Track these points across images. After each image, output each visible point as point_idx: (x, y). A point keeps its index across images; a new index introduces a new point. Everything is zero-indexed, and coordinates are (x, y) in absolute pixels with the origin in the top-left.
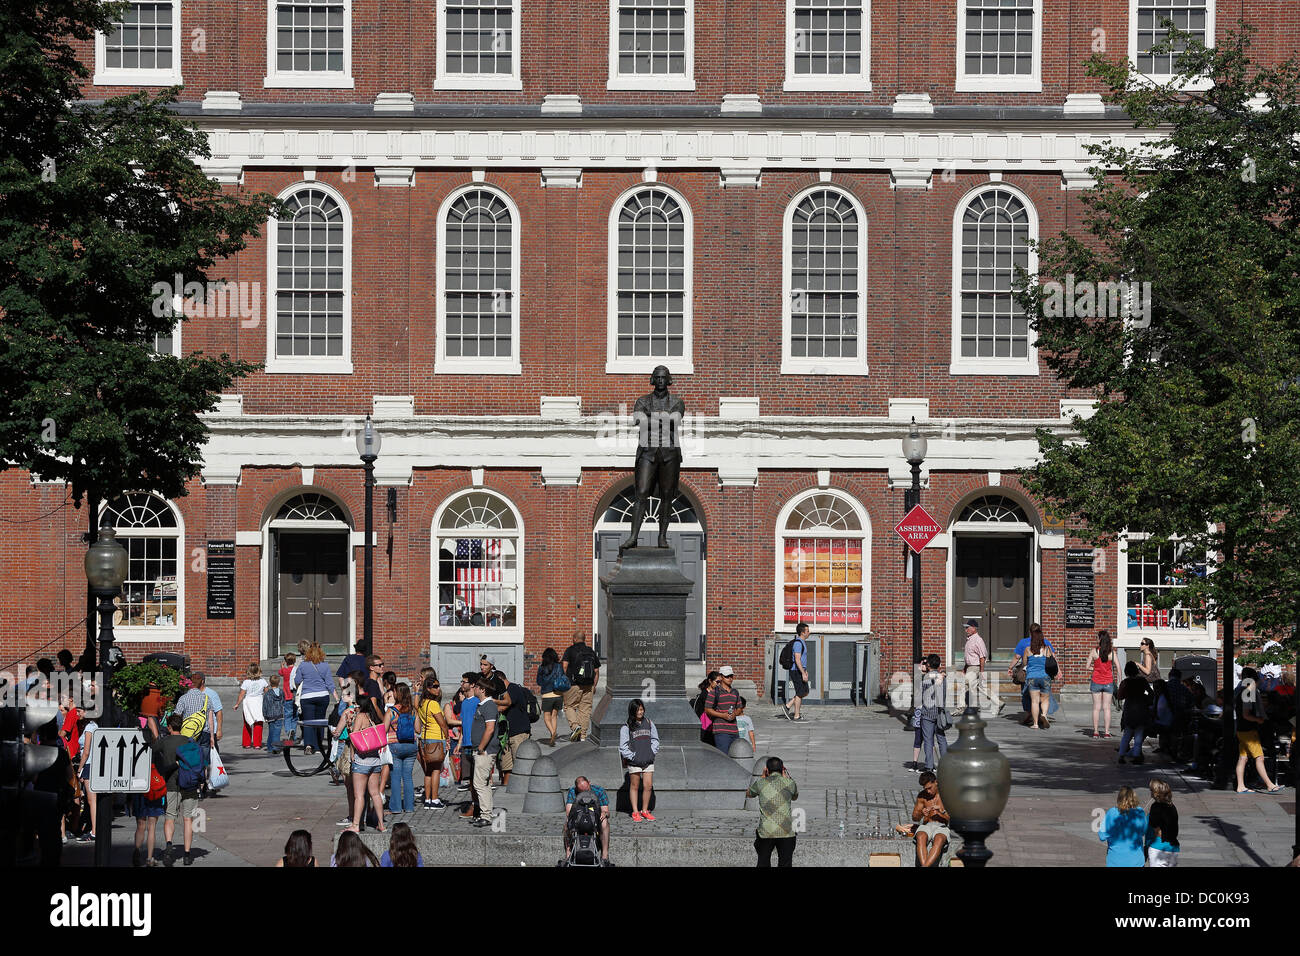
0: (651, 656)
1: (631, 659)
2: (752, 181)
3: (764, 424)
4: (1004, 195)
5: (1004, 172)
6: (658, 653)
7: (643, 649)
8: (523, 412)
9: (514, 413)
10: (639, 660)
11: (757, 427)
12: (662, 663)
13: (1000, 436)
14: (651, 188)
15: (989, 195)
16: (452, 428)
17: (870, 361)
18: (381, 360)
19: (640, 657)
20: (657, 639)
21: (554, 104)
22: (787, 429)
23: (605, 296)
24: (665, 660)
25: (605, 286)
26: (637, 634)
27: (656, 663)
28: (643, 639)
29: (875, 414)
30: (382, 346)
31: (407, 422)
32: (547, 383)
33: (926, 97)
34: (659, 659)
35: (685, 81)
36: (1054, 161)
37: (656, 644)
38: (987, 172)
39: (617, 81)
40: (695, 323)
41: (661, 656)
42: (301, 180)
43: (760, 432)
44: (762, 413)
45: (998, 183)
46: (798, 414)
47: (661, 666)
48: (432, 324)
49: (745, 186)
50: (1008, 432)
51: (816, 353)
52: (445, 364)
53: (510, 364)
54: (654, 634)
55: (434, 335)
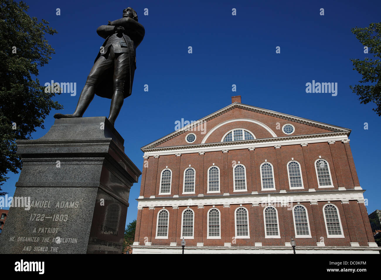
1: (21, 239)
2: (258, 205)
3: (263, 247)
4: (300, 207)
5: (300, 202)
6: (55, 230)
7: (40, 224)
8: (221, 246)
9: (220, 246)
10: (29, 239)
11: (262, 248)
13: (307, 249)
14: (241, 207)
15: (298, 207)
16: (209, 248)
17: (281, 236)
18: (198, 237)
19: (32, 235)
20: (59, 211)
21: (225, 194)
22: (267, 248)
23: (234, 225)
25: (234, 224)
28: (42, 211)
29: (283, 245)
30: (198, 234)
31: (202, 247)
32: (225, 241)
35: (246, 190)
36: (308, 200)
37: (57, 218)
38: (297, 202)
39: (235, 191)
40: (250, 230)
41: (58, 235)
42: (187, 208)
43: (262, 249)
44: (262, 245)
45: (299, 204)
46: (269, 246)
48: (207, 231)
49: (257, 206)
50: (308, 249)
51: (271, 235)
52: (209, 237)
53: (219, 237)
54: (58, 205)
55: (207, 233)
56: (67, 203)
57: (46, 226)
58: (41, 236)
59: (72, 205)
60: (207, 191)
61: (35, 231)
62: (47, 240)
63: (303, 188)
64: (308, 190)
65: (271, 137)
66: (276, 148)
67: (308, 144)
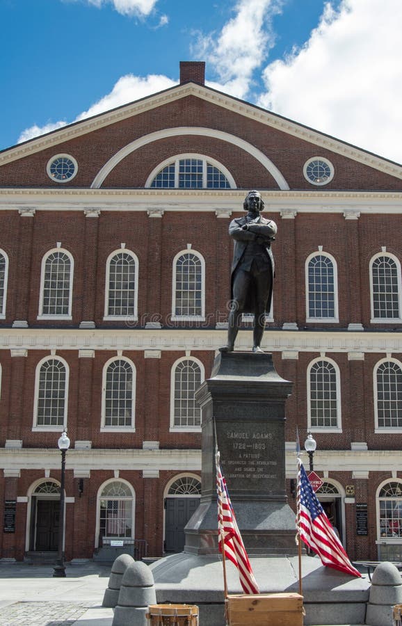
0: (251, 459)
1: (230, 462)
4: (326, 363)
5: (326, 353)
6: (257, 456)
7: (243, 451)
10: (238, 463)
12: (262, 466)
14: (188, 359)
15: (320, 363)
19: (240, 460)
20: (256, 441)
24: (264, 463)
25: (169, 397)
26: (236, 436)
27: (256, 467)
28: (242, 441)
33: (296, 324)
34: (258, 463)
35: (202, 318)
36: (345, 348)
37: (256, 446)
38: (318, 353)
39: (174, 317)
41: (261, 459)
42: (50, 355)
45: (323, 358)
47: (261, 470)
52: (104, 429)
53: (131, 429)
54: (254, 436)
55: (101, 417)
56: (262, 435)
57: (248, 453)
58: (247, 460)
59: (266, 437)
60: (102, 314)
61: (240, 457)
62: (253, 463)
63: (338, 321)
64: (347, 327)
65: (274, 187)
66: (283, 218)
67: (361, 214)
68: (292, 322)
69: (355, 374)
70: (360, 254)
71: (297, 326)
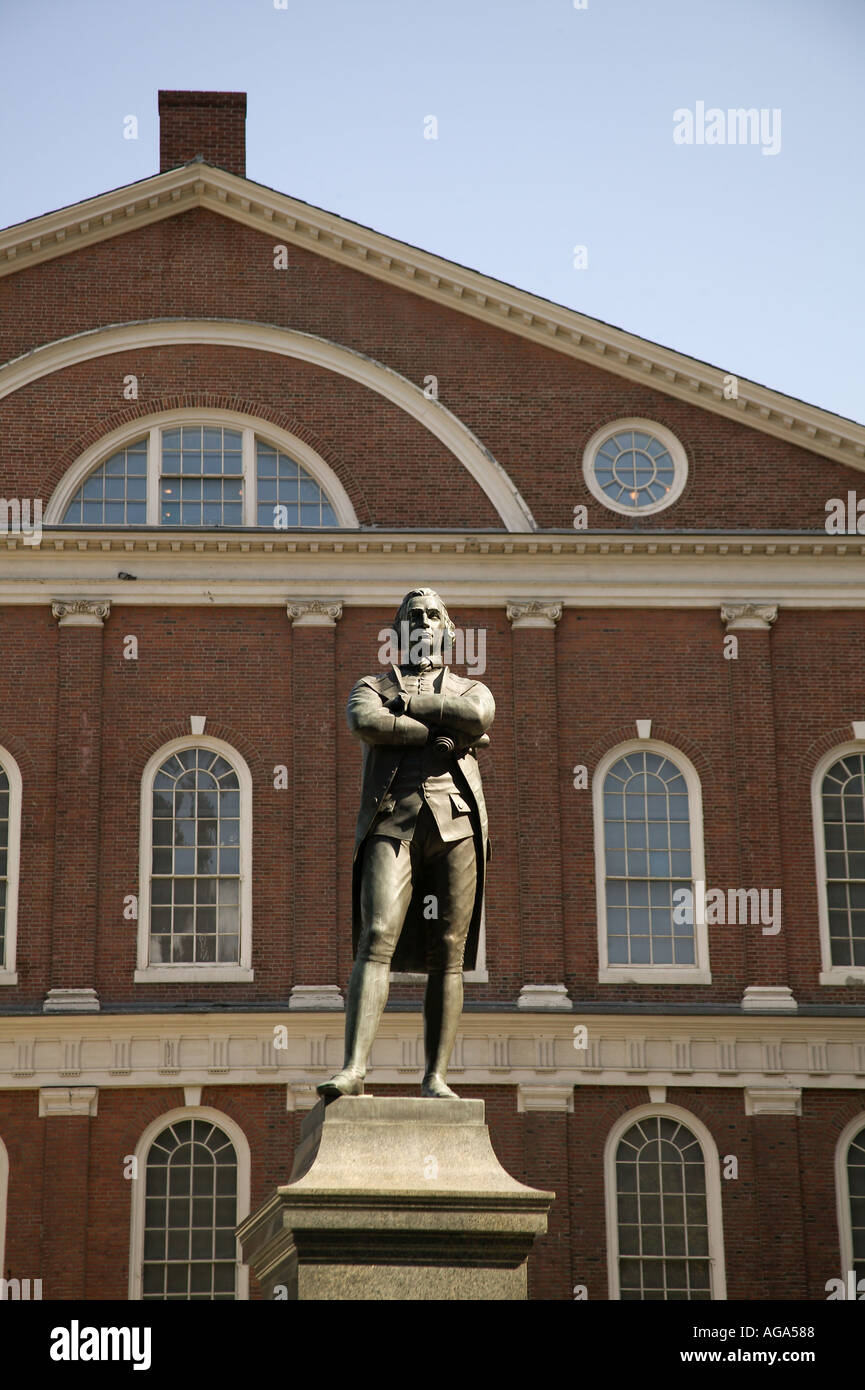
33: (561, 989)
36: (735, 1074)
63: (706, 978)
64: (740, 997)
65: (485, 522)
66: (516, 625)
67: (781, 611)
68: (550, 981)
69: (773, 1165)
70: (779, 748)
71: (569, 995)
